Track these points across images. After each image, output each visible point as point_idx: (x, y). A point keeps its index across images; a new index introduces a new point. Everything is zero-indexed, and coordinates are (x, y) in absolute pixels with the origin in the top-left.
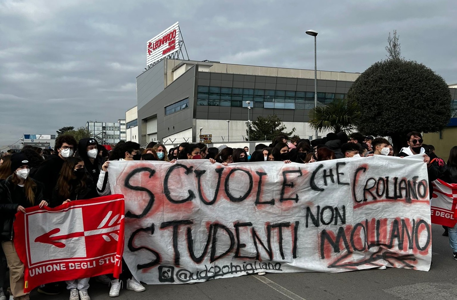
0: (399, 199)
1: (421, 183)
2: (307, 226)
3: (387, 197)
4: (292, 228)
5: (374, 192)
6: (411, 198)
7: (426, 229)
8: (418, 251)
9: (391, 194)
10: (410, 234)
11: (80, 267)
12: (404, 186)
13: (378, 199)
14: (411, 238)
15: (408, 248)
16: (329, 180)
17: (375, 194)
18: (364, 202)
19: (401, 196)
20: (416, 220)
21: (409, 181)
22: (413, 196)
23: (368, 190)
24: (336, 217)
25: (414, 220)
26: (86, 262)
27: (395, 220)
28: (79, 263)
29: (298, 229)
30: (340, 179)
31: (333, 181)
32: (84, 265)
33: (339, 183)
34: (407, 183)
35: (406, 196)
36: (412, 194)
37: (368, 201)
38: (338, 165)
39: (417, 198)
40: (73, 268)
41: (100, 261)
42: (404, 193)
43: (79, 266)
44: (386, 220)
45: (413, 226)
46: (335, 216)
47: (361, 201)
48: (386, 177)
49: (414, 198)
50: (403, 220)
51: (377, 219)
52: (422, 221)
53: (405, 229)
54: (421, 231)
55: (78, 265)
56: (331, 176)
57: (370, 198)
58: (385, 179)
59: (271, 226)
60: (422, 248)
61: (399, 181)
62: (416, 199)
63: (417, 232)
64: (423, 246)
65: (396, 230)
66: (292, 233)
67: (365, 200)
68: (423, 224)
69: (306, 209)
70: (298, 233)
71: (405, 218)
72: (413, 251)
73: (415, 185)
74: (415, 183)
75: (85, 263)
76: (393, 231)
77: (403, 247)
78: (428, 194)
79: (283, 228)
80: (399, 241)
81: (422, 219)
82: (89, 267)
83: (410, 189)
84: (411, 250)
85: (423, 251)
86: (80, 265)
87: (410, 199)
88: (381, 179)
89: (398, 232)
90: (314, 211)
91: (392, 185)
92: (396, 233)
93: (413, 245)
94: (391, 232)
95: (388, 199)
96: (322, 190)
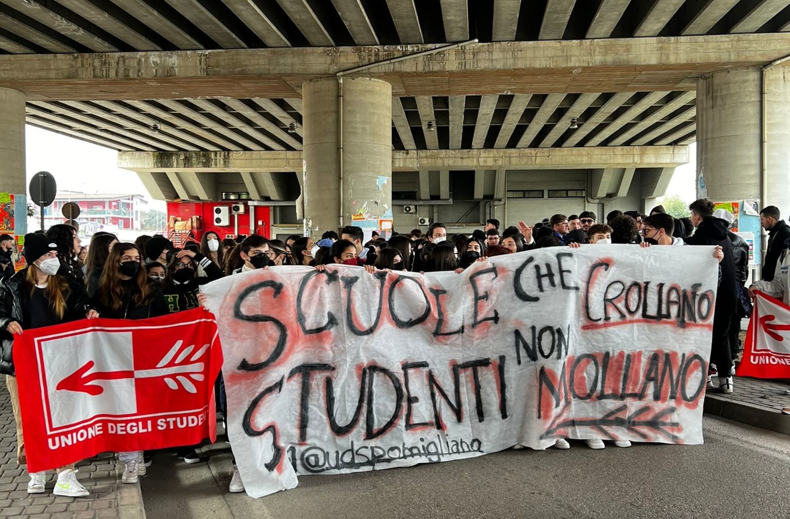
0: (665, 319)
1: (704, 296)
2: (519, 363)
3: (644, 315)
4: (494, 368)
5: (621, 305)
6: (686, 319)
7: (700, 369)
8: (684, 402)
9: (652, 311)
10: (675, 377)
11: (126, 430)
12: (676, 300)
13: (628, 317)
14: (675, 382)
15: (669, 397)
16: (545, 282)
17: (624, 310)
18: (606, 322)
19: (668, 316)
20: (687, 355)
21: (685, 292)
22: (689, 316)
23: (610, 301)
24: (560, 346)
25: (684, 355)
26: (137, 421)
27: (654, 354)
28: (124, 425)
29: (505, 368)
30: (564, 280)
31: (553, 284)
32: (132, 426)
33: (564, 286)
34: (681, 294)
35: (678, 316)
36: (688, 313)
37: (612, 320)
38: (559, 256)
39: (695, 320)
40: (114, 432)
41: (159, 422)
42: (674, 310)
43: (124, 428)
44: (640, 354)
45: (680, 364)
46: (557, 343)
47: (600, 319)
48: (645, 283)
49: (690, 319)
50: (667, 355)
51: (626, 353)
52: (696, 356)
53: (668, 369)
54: (692, 372)
55: (121, 427)
56: (550, 275)
57: (614, 316)
58: (643, 285)
59: (458, 366)
60: (690, 398)
61: (665, 290)
62: (693, 322)
63: (685, 373)
64: (692, 395)
65: (654, 370)
66: (496, 377)
67: (607, 318)
68: (697, 360)
69: (514, 334)
70: (506, 376)
71: (672, 351)
72: (675, 402)
73: (694, 298)
74: (694, 294)
75: (134, 424)
76: (649, 371)
77: (661, 396)
78: (712, 314)
79: (479, 368)
80: (655, 387)
81: (696, 353)
82: (141, 431)
83: (686, 303)
84: (673, 400)
85: (691, 403)
86: (126, 427)
87: (683, 321)
88: (636, 284)
89: (656, 373)
90: (527, 336)
91: (655, 296)
92: (653, 375)
93: (676, 394)
94: (647, 372)
95: (645, 319)
96: (536, 299)
